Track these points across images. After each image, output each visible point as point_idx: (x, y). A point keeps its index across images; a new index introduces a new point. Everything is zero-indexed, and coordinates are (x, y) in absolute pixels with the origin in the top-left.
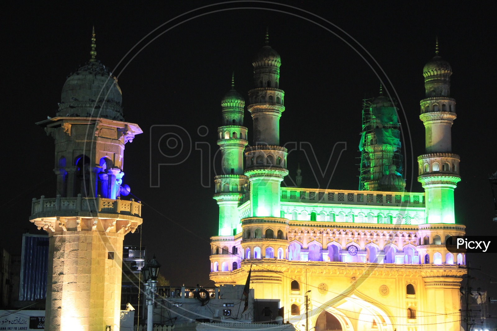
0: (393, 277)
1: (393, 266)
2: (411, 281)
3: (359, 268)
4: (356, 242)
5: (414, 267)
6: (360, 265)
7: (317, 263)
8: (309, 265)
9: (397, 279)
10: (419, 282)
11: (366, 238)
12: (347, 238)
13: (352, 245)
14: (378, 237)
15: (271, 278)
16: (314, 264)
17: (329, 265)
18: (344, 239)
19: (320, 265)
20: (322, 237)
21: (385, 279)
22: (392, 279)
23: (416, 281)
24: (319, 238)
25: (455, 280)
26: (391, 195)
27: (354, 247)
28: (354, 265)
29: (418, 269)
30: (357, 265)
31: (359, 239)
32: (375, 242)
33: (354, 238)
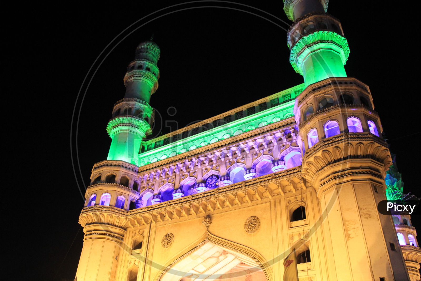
0: (264, 200)
1: (256, 182)
2: (296, 198)
3: (207, 197)
4: (215, 169)
5: (290, 172)
6: (209, 194)
7: (157, 206)
8: (147, 211)
9: (272, 201)
10: (309, 195)
11: (228, 160)
12: (204, 168)
13: (213, 175)
14: (244, 153)
15: (93, 232)
16: (153, 208)
17: (169, 205)
18: (201, 170)
19: (159, 208)
20: (175, 176)
21: (253, 207)
22: (264, 204)
23: (304, 196)
24: (173, 179)
25: (358, 164)
26: (266, 102)
27: (214, 176)
28: (201, 196)
29: (298, 173)
30: (205, 195)
31: (219, 164)
32: (240, 161)
33: (214, 165)
